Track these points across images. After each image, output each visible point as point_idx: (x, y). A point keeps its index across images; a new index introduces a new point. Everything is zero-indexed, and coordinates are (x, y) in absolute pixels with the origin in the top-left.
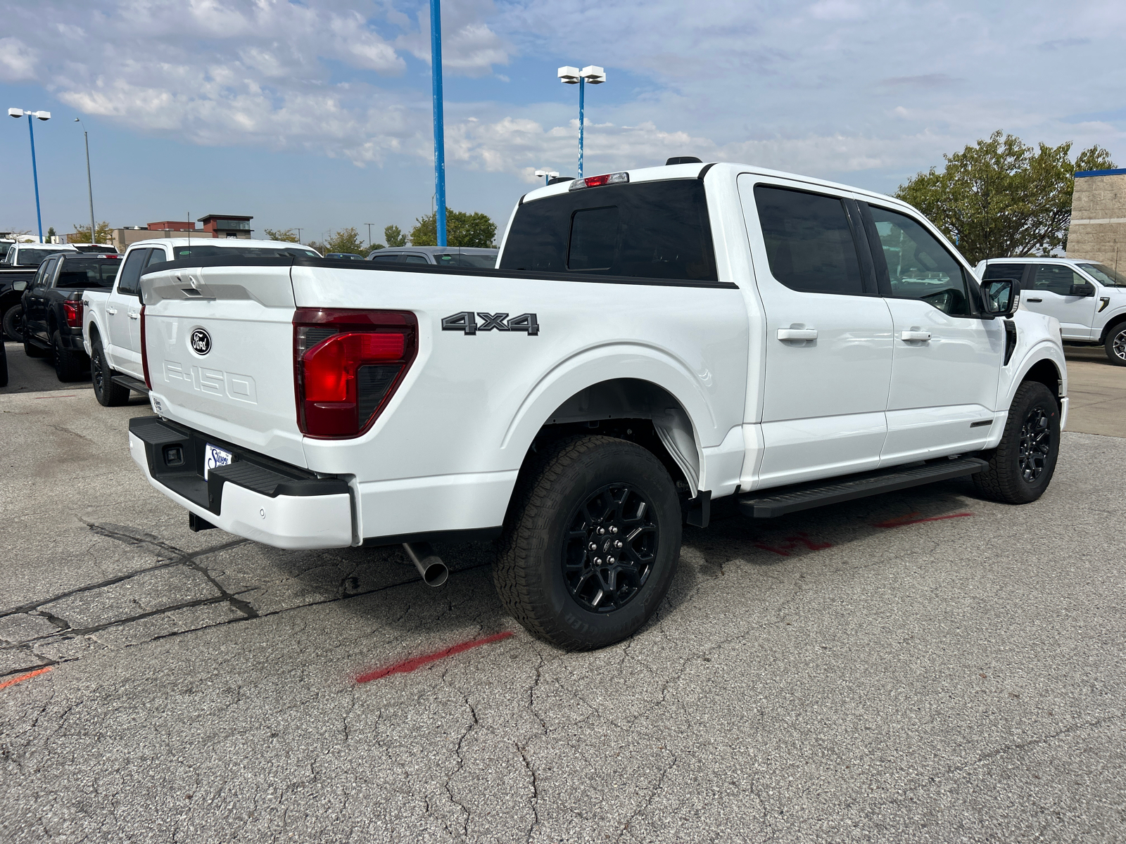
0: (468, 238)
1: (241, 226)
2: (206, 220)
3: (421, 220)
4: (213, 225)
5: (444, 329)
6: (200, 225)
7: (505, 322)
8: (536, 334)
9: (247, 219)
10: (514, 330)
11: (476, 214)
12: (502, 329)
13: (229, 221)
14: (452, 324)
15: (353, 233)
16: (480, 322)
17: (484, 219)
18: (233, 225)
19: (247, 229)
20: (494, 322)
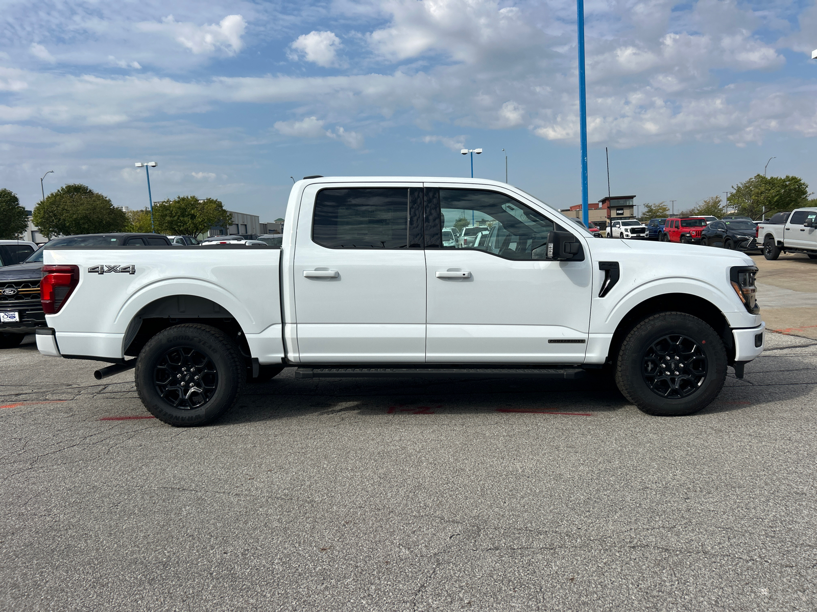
0: (777, 197)
1: (628, 202)
2: (603, 201)
3: (735, 187)
4: (607, 204)
5: (89, 272)
6: (600, 205)
7: (118, 269)
8: (134, 274)
9: (632, 197)
10: (122, 272)
11: (787, 177)
12: (116, 271)
13: (619, 200)
14: (93, 270)
15: (717, 200)
16: (106, 269)
17: (795, 180)
18: (622, 202)
19: (631, 204)
20: (112, 269)
